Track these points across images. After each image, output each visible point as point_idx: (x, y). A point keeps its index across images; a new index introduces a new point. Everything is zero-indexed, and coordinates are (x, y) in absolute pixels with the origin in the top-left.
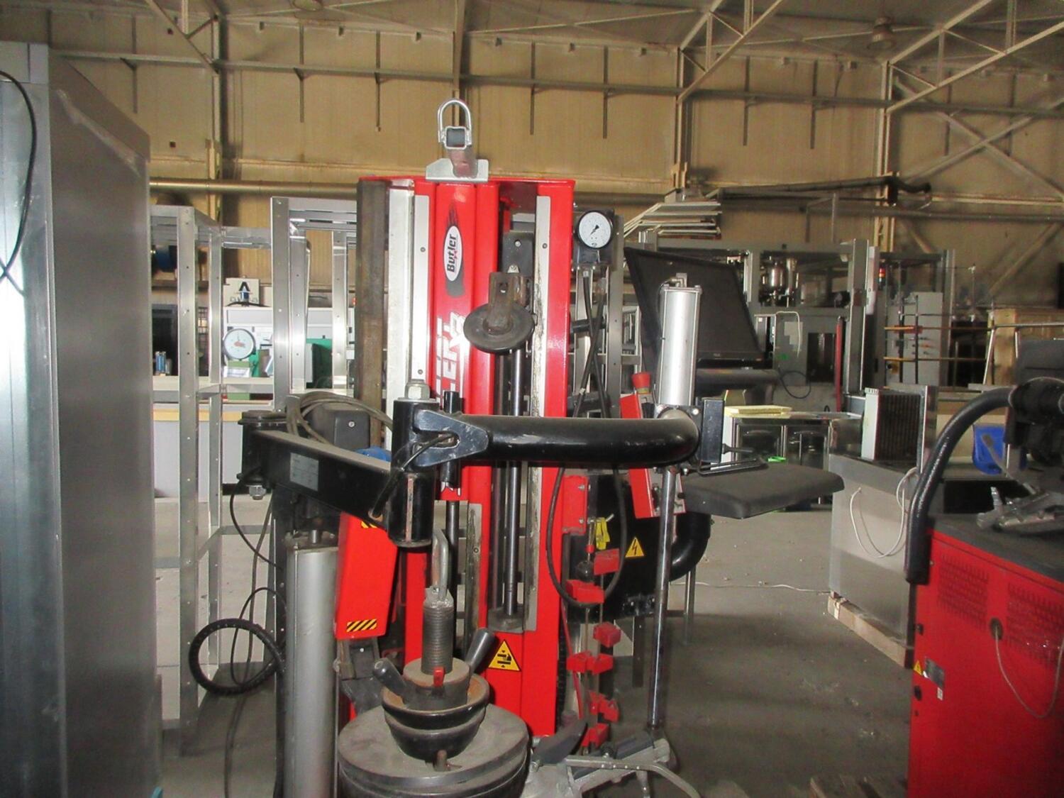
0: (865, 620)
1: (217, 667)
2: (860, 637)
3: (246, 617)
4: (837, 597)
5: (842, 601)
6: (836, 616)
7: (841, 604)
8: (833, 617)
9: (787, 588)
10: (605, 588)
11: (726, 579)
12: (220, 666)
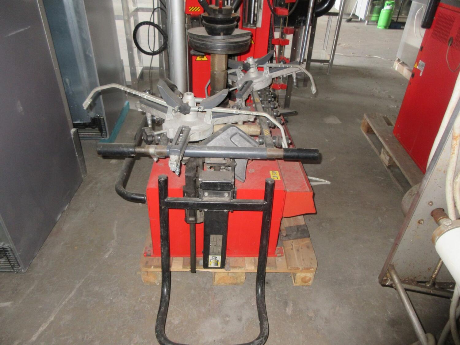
0: (408, 69)
1: (142, 68)
2: (404, 77)
3: (152, 21)
4: (399, 60)
5: (400, 62)
6: (396, 69)
7: (400, 63)
8: (395, 69)
9: (377, 58)
10: (289, 11)
11: (352, 53)
12: (143, 67)
